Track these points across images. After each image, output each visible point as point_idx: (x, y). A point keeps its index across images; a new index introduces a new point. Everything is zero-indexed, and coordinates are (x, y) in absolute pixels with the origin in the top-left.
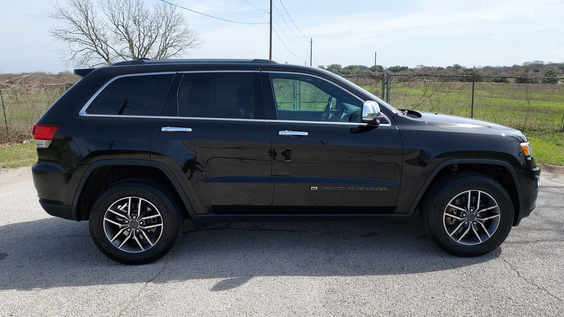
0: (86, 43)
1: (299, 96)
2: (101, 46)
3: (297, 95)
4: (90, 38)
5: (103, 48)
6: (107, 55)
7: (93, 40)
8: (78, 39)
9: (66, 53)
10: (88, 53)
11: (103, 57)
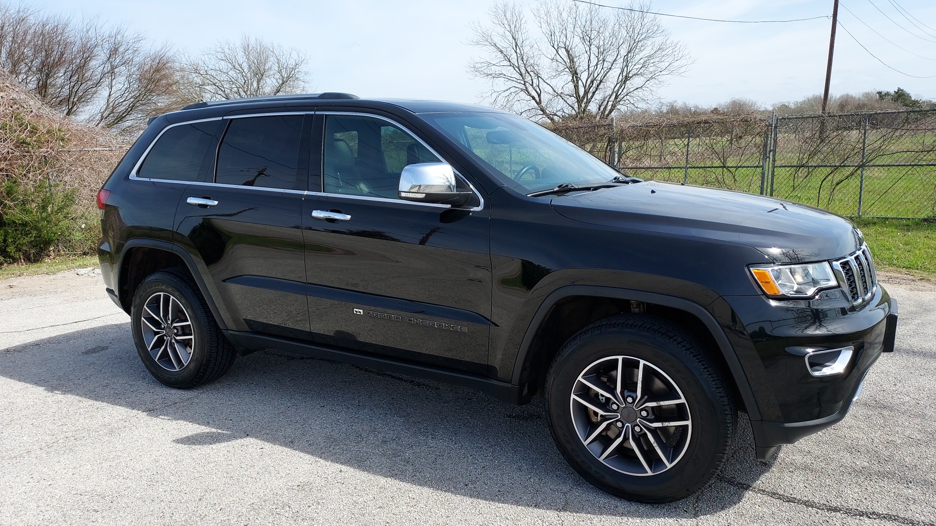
0: (512, 79)
1: (774, 155)
2: (531, 83)
3: (770, 152)
4: (519, 72)
5: (534, 85)
6: (539, 96)
7: (521, 75)
8: (501, 74)
9: (485, 95)
10: (513, 93)
11: (534, 98)
